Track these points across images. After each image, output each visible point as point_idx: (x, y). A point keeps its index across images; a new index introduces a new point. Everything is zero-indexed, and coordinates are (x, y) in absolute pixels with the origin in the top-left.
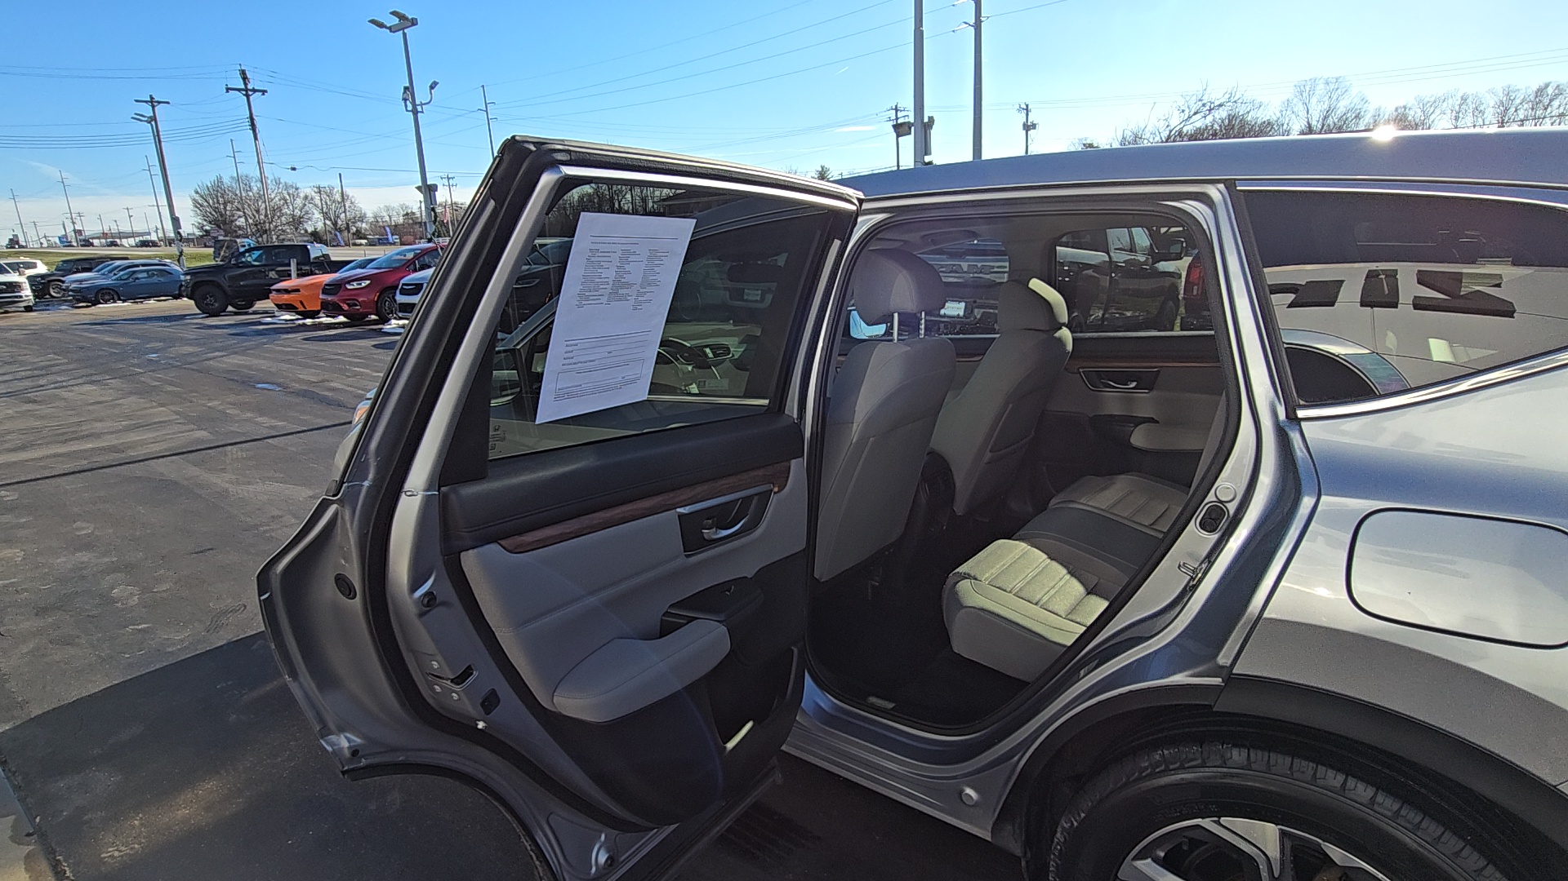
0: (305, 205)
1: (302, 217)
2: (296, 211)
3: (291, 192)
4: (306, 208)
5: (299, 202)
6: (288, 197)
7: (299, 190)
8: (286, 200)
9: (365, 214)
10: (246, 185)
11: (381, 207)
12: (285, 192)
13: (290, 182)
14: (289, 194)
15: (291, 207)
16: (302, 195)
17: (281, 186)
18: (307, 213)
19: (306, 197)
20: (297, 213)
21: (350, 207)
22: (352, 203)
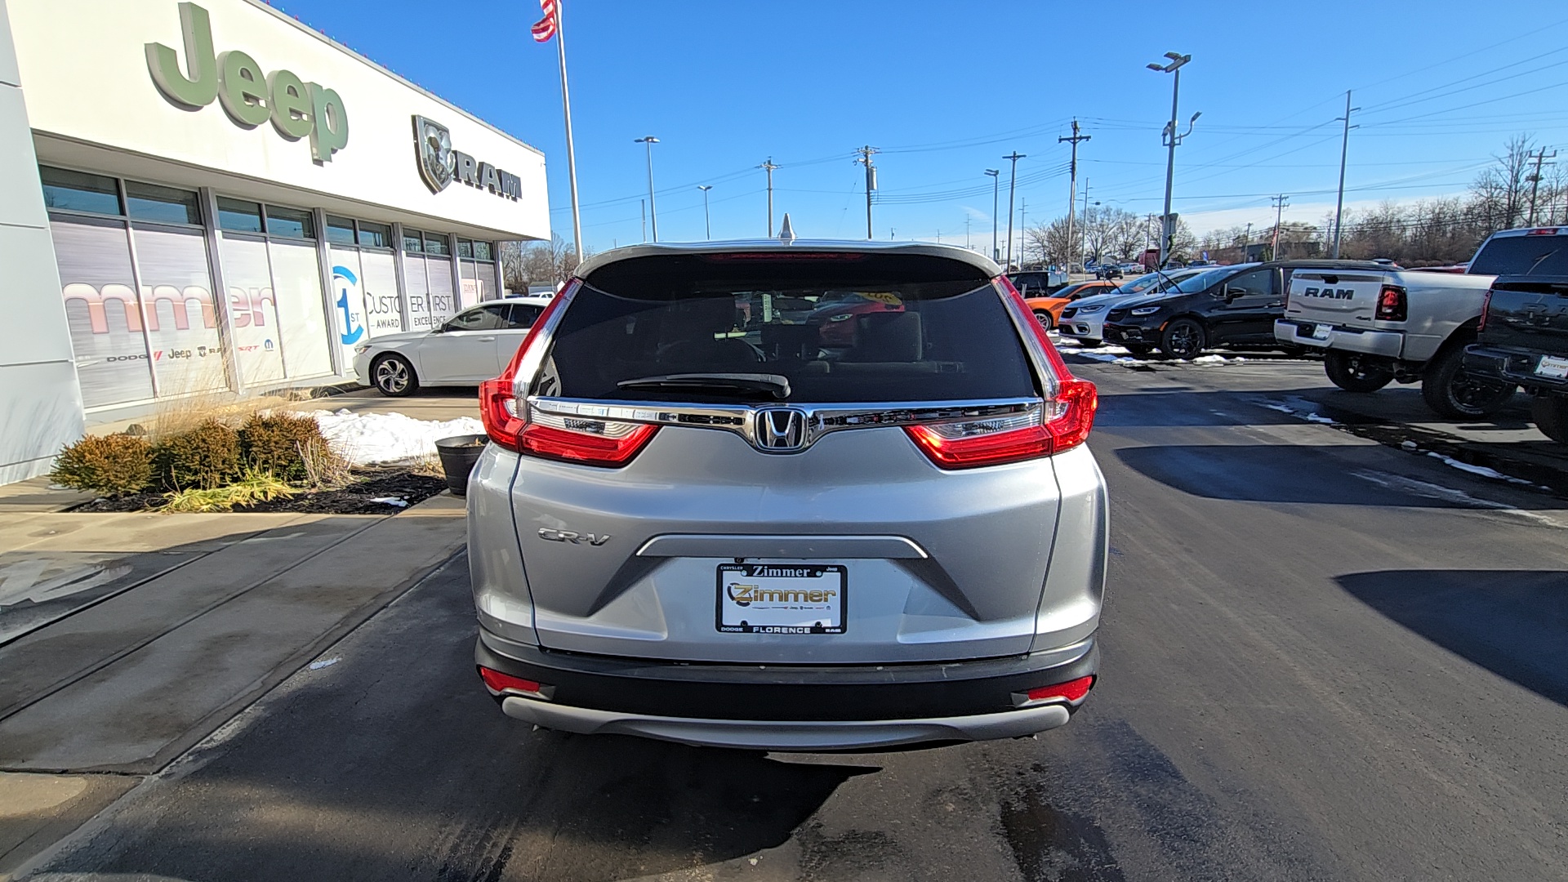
0: (1138, 233)
1: (1133, 245)
2: (1130, 238)
3: (1129, 221)
4: (1139, 236)
5: (1133, 230)
6: (1125, 226)
7: (1136, 219)
8: (1122, 229)
9: (1194, 239)
10: (1092, 217)
11: (1212, 231)
12: (1124, 222)
13: (1129, 212)
14: (1126, 223)
15: (1126, 236)
16: (1138, 224)
17: (1121, 216)
18: (1139, 240)
19: (1141, 225)
20: (1130, 240)
21: (1180, 233)
22: (1183, 229)
